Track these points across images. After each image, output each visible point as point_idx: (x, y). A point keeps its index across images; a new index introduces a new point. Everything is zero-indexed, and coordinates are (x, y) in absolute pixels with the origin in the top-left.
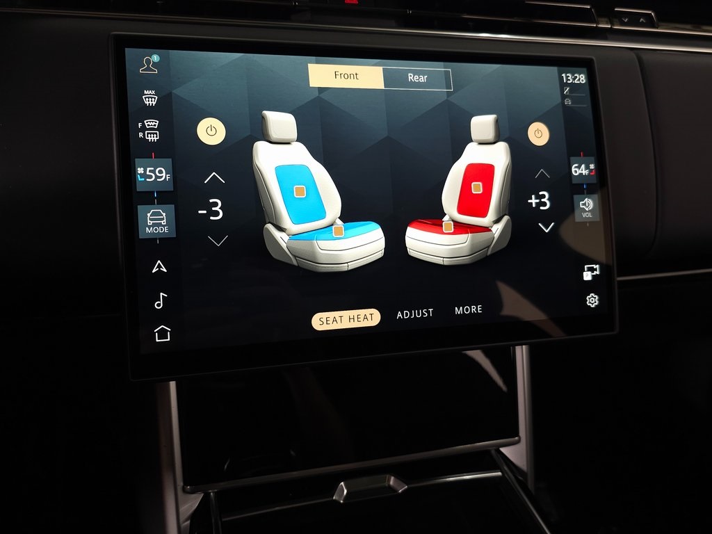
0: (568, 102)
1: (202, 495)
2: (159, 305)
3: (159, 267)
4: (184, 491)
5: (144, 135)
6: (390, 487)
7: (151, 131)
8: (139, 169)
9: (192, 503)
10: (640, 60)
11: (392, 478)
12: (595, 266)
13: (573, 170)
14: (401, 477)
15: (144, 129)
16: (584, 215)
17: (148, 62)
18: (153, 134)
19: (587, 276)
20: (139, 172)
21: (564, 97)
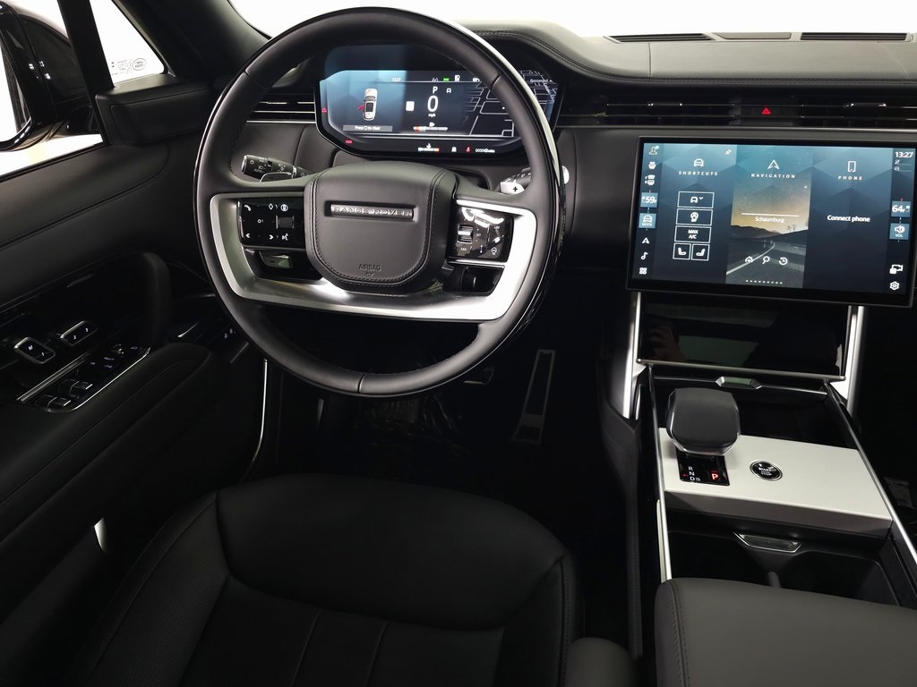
0: (897, 169)
1: (645, 366)
2: (643, 258)
3: (646, 241)
4: (637, 361)
5: (647, 182)
7: (650, 180)
8: (643, 197)
9: (639, 369)
12: (899, 266)
13: (893, 208)
15: (648, 179)
16: (897, 235)
17: (654, 149)
18: (652, 181)
19: (893, 271)
21: (894, 165)
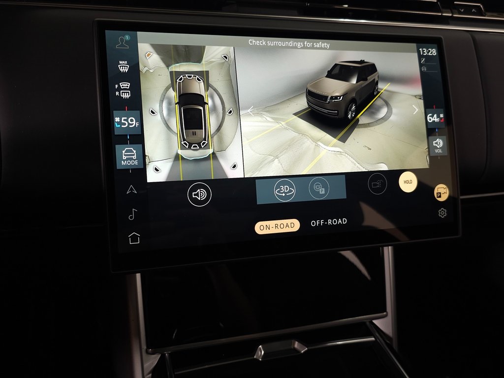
0: (424, 69)
1: (160, 355)
2: (131, 217)
3: (132, 189)
4: (147, 352)
5: (120, 94)
6: (294, 348)
7: (124, 91)
8: (116, 118)
9: (153, 361)
10: (474, 40)
11: (297, 343)
13: (428, 118)
14: (303, 342)
15: (119, 89)
16: (437, 151)
17: (122, 40)
18: (126, 93)
20: (116, 121)
21: (421, 66)
